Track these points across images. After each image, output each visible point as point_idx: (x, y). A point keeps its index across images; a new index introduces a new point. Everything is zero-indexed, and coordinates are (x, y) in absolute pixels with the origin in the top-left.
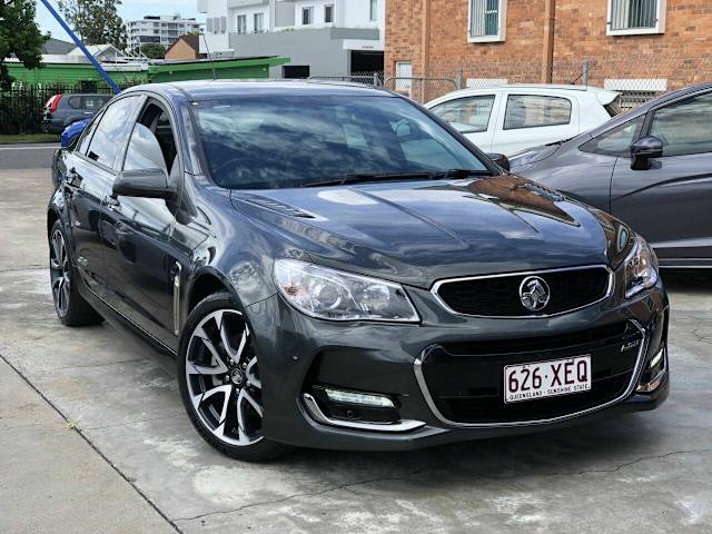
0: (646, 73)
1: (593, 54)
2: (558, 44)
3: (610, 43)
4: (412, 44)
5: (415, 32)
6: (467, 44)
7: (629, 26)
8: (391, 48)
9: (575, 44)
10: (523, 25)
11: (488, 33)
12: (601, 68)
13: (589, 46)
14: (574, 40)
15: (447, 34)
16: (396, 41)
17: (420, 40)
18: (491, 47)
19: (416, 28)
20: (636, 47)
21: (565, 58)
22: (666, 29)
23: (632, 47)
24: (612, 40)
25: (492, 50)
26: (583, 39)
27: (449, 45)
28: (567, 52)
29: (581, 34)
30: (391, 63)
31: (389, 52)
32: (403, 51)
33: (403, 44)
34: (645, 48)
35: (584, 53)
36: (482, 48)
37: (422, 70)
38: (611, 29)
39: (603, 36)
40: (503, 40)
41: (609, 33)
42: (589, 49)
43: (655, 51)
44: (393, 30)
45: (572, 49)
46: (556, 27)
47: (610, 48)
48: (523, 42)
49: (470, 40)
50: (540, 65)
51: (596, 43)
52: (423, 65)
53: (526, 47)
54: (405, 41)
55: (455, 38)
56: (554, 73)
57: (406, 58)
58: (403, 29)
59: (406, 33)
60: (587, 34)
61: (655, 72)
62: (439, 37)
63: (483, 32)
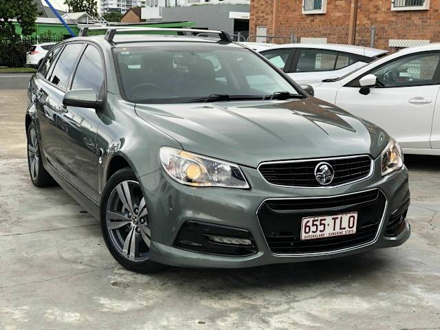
0: (416, 36)
1: (383, 22)
2: (360, 16)
3: (393, 16)
4: (267, 14)
5: (269, 6)
6: (302, 15)
7: (406, 5)
8: (254, 17)
9: (371, 16)
10: (337, 3)
11: (315, 8)
12: (387, 31)
13: (380, 17)
14: (370, 13)
15: (289, 8)
16: (257, 12)
17: (272, 12)
18: (317, 17)
19: (270, 4)
20: (410, 19)
21: (364, 25)
22: (430, 7)
23: (407, 18)
24: (395, 14)
25: (318, 19)
26: (376, 13)
27: (290, 16)
28: (365, 21)
29: (375, 10)
30: (254, 26)
31: (253, 19)
32: (261, 19)
33: (261, 15)
34: (416, 19)
35: (376, 22)
36: (311, 18)
37: (273, 31)
38: (394, 7)
39: (389, 11)
40: (325, 12)
41: (393, 9)
42: (379, 19)
43: (423, 22)
44: (256, 5)
45: (369, 19)
46: (359, 4)
47: (393, 19)
48: (338, 14)
49: (304, 12)
50: (348, 29)
51: (385, 16)
52: (274, 28)
53: (339, 17)
54: (263, 12)
55: (294, 11)
56: (357, 35)
57: (263, 24)
58: (262, 5)
59: (263, 7)
60: (379, 9)
61: (422, 35)
62: (284, 10)
63: (312, 7)
